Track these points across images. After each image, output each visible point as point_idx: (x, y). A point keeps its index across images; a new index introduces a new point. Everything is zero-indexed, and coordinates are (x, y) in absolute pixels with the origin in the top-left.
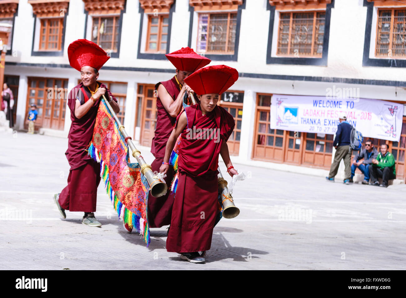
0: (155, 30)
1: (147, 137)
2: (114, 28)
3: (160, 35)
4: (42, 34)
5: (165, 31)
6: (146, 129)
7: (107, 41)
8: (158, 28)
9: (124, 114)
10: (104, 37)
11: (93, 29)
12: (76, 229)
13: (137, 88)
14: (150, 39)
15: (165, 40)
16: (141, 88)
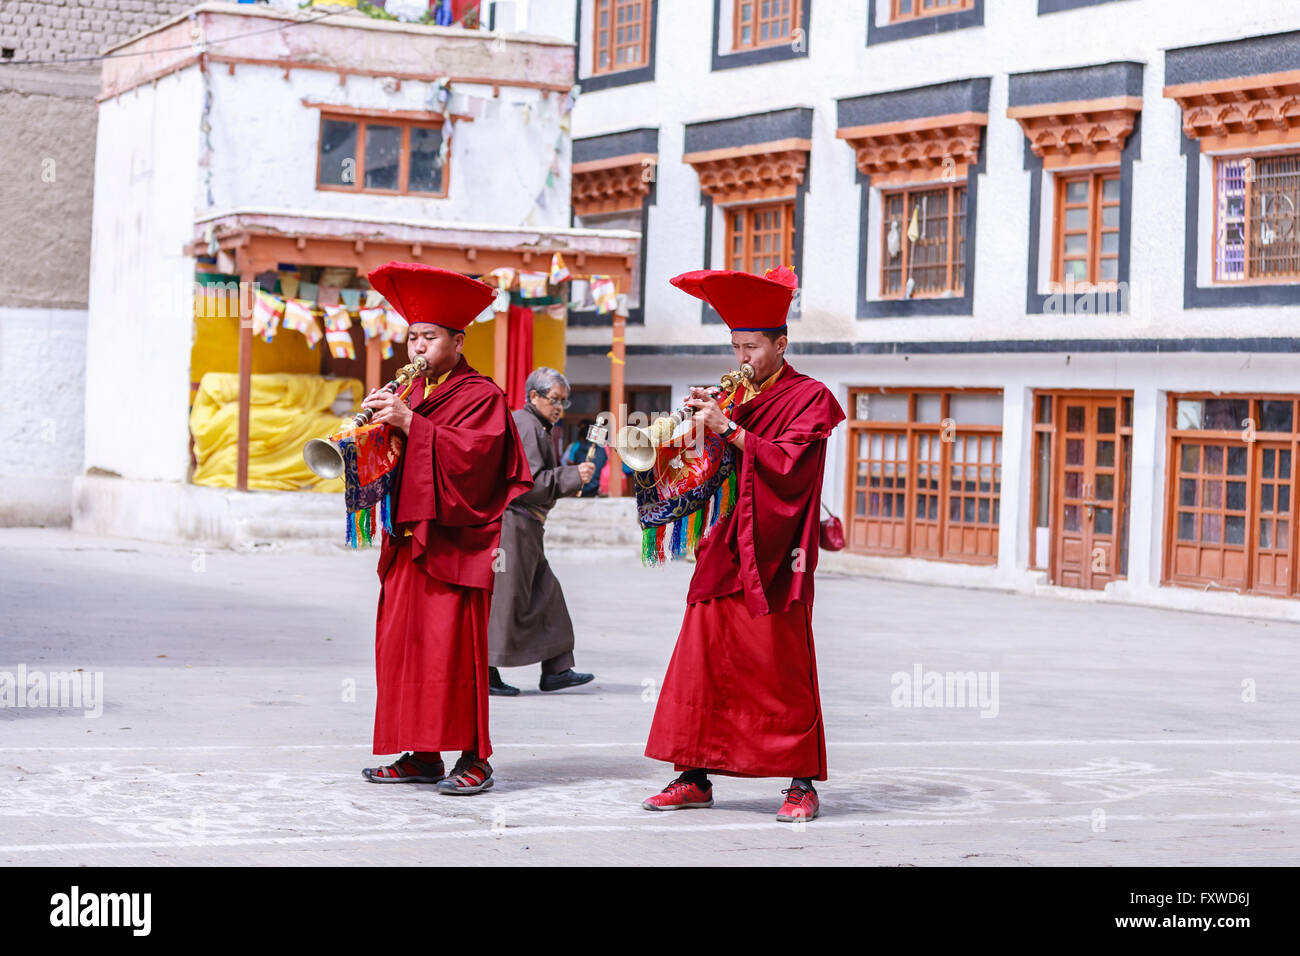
0: (1079, 221)
1: (1073, 557)
2: (950, 222)
3: (1096, 236)
4: (733, 255)
5: (1111, 219)
6: (1068, 533)
7: (932, 263)
8: (1089, 213)
9: (997, 487)
10: (922, 251)
11: (887, 229)
12: (877, 853)
13: (1031, 404)
14: (1066, 248)
15: (1112, 250)
16: (1043, 401)
